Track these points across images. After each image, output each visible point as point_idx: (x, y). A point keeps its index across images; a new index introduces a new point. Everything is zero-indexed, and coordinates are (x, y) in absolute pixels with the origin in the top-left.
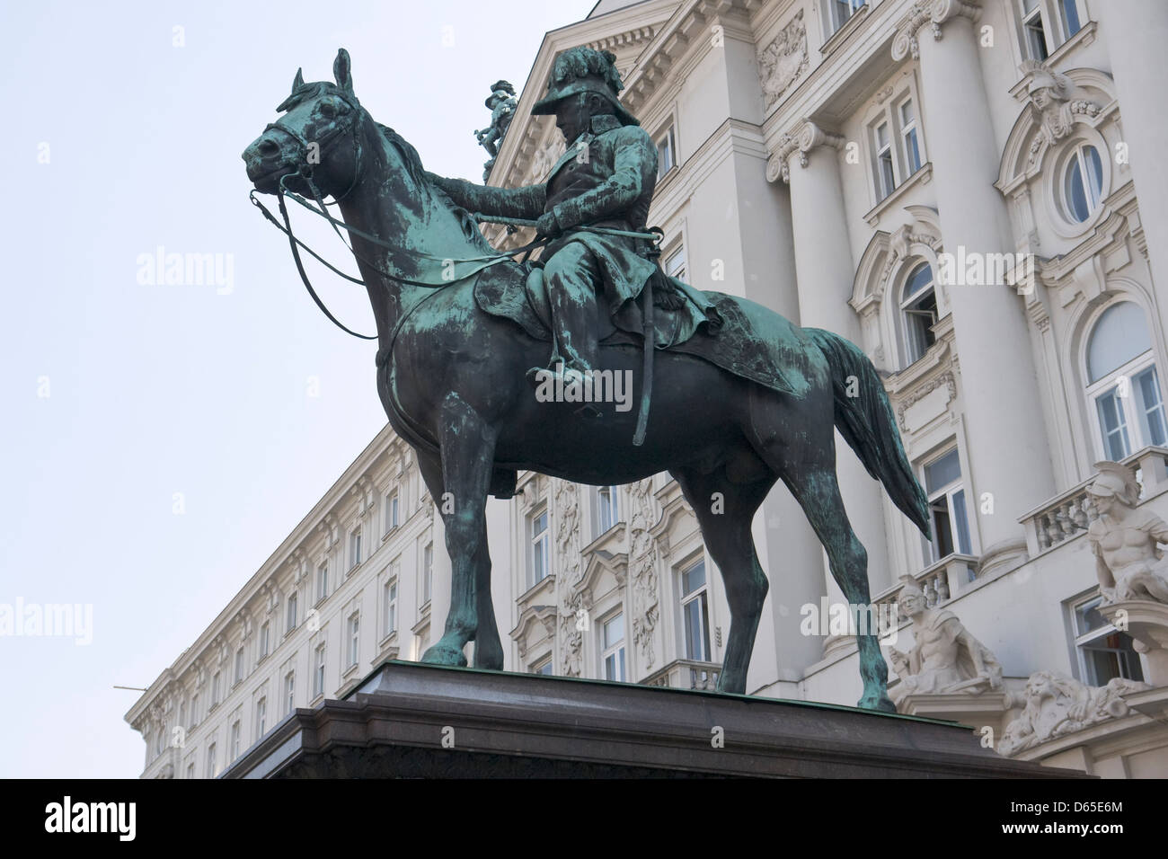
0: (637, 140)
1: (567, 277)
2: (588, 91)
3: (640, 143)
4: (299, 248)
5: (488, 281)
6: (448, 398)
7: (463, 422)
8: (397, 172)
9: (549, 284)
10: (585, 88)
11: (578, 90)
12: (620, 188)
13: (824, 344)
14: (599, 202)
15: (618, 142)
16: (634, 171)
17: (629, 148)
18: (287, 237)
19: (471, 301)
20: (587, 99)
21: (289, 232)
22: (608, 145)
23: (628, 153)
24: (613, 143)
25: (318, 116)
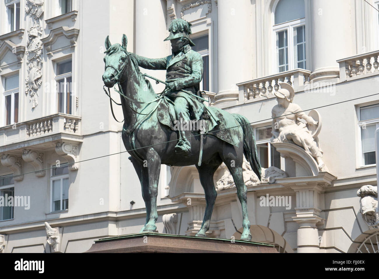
0: (199, 60)
1: (184, 114)
2: (183, 37)
3: (200, 61)
4: (112, 101)
5: (160, 111)
6: (151, 150)
7: (155, 157)
8: (134, 72)
9: (178, 115)
10: (182, 36)
11: (180, 36)
12: (195, 79)
13: (240, 121)
14: (189, 83)
15: (193, 60)
16: (200, 74)
17: (197, 63)
18: (110, 98)
19: (157, 119)
20: (183, 40)
21: (110, 97)
22: (190, 60)
23: (197, 65)
24: (191, 59)
25: (121, 61)
